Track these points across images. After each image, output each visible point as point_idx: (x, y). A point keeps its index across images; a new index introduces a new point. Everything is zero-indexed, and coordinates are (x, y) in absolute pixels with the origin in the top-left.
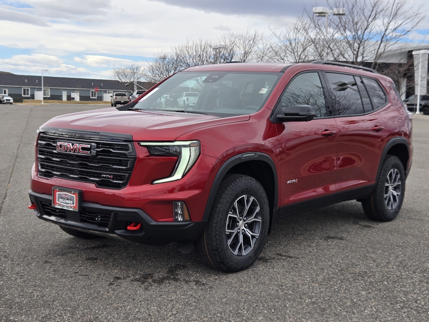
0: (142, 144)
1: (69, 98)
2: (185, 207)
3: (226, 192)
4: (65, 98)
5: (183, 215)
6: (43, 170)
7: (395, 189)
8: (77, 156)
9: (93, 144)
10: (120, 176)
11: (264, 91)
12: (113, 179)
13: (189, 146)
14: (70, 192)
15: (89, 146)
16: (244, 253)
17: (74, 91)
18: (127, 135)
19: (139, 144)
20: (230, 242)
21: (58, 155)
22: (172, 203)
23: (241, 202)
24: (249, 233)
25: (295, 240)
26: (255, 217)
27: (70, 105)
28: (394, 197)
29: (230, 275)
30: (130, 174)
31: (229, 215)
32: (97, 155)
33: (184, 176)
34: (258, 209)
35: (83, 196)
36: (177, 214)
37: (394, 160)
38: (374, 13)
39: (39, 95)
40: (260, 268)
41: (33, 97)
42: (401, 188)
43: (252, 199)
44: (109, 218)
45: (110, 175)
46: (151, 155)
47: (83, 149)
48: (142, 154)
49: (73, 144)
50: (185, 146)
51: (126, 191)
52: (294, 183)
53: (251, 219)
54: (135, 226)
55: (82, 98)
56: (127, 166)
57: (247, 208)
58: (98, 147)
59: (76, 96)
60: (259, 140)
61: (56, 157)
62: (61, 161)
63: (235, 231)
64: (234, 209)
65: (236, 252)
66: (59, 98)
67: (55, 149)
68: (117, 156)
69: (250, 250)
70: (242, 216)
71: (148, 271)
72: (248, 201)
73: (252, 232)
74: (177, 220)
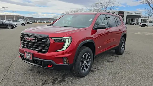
0: (52, 38)
1: (44, 22)
2: (67, 59)
3: (80, 53)
4: (43, 22)
5: (66, 62)
6: (22, 46)
7: (123, 46)
8: (31, 42)
9: (36, 38)
10: (45, 49)
11: (91, 20)
12: (43, 50)
13: (68, 39)
14: (29, 54)
15: (35, 39)
16: (86, 71)
17: (45, 21)
18: (47, 35)
19: (51, 38)
20: (81, 68)
21: (26, 41)
22: (63, 58)
23: (85, 56)
24: (87, 64)
25: (99, 62)
26: (89, 59)
27: (44, 24)
28: (123, 48)
29: (82, 78)
30: (48, 48)
31: (81, 60)
32: (38, 42)
33: (66, 49)
34: (90, 57)
35: (33, 55)
36: (64, 61)
37: (123, 38)
38: (109, 3)
39: (38, 22)
40: (90, 74)
41: (36, 22)
42: (124, 46)
43: (88, 54)
44: (42, 62)
45: (42, 48)
46: (55, 42)
47: (33, 40)
48: (52, 41)
49: (30, 38)
50: (67, 39)
51: (47, 54)
52: (100, 48)
53: (88, 60)
54: (50, 66)
55: (46, 22)
56: (47, 46)
57: (87, 57)
58: (38, 39)
59: (45, 22)
60: (89, 35)
61: (26, 42)
62: (27, 43)
63: (83, 65)
64: (83, 58)
65: (83, 71)
66: (42, 22)
67: (25, 39)
68: (44, 42)
69: (87, 69)
70: (85, 60)
71: (56, 77)
72: (87, 55)
73: (88, 64)
74: (64, 63)
